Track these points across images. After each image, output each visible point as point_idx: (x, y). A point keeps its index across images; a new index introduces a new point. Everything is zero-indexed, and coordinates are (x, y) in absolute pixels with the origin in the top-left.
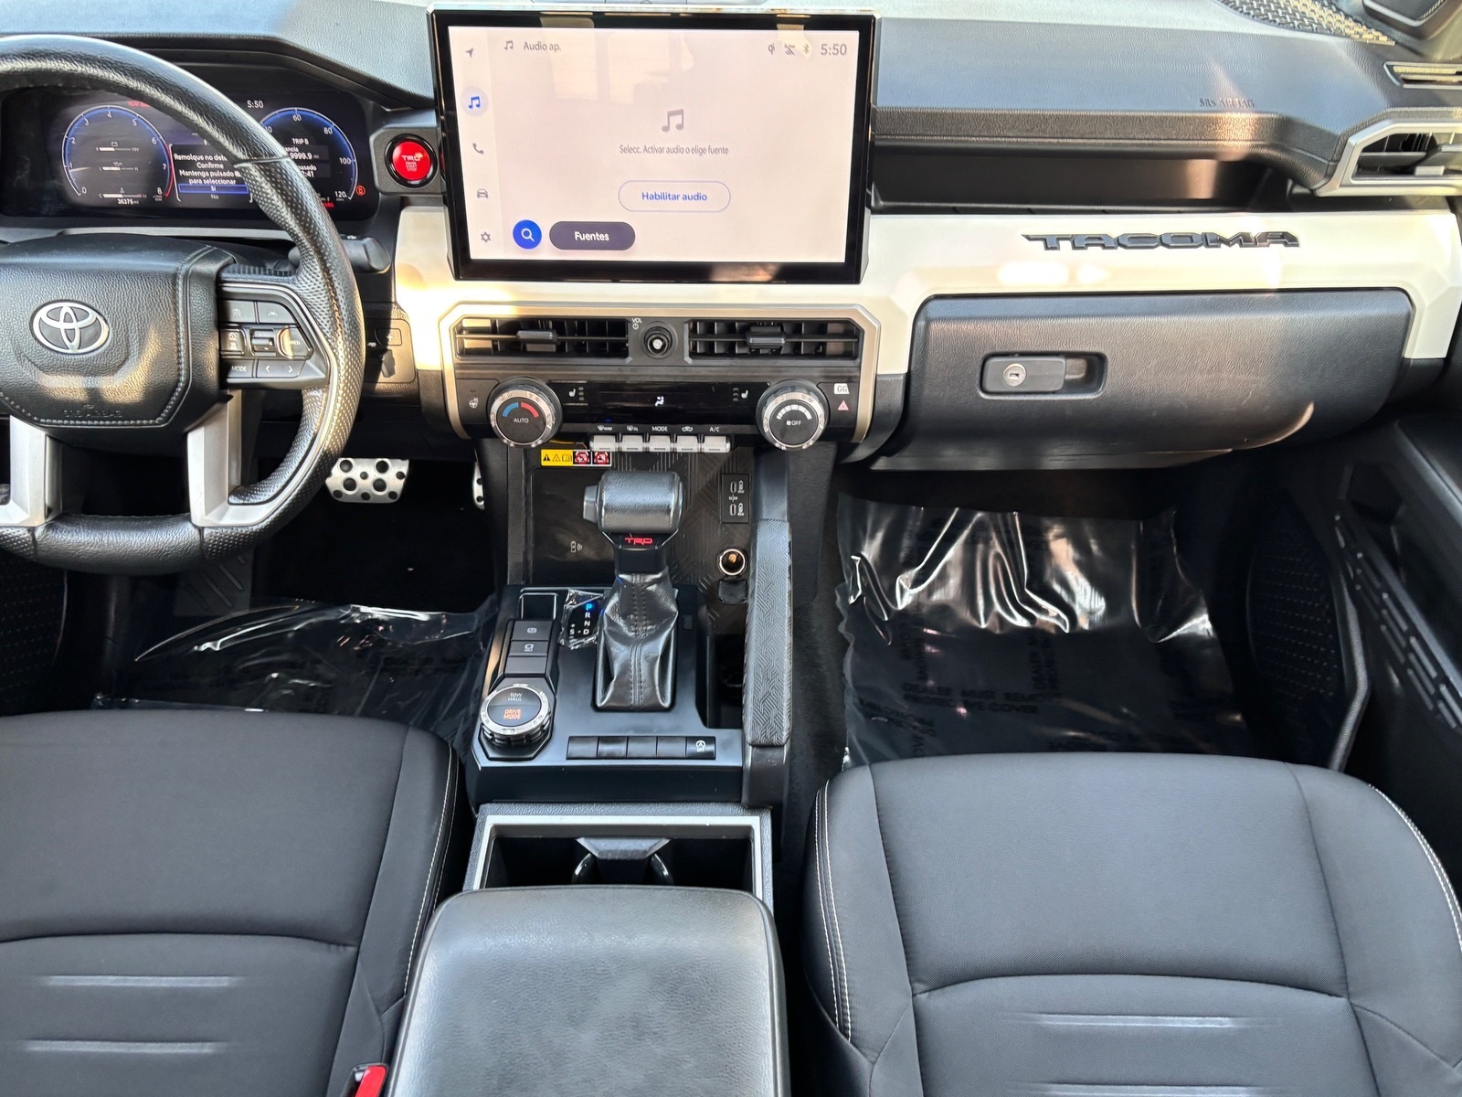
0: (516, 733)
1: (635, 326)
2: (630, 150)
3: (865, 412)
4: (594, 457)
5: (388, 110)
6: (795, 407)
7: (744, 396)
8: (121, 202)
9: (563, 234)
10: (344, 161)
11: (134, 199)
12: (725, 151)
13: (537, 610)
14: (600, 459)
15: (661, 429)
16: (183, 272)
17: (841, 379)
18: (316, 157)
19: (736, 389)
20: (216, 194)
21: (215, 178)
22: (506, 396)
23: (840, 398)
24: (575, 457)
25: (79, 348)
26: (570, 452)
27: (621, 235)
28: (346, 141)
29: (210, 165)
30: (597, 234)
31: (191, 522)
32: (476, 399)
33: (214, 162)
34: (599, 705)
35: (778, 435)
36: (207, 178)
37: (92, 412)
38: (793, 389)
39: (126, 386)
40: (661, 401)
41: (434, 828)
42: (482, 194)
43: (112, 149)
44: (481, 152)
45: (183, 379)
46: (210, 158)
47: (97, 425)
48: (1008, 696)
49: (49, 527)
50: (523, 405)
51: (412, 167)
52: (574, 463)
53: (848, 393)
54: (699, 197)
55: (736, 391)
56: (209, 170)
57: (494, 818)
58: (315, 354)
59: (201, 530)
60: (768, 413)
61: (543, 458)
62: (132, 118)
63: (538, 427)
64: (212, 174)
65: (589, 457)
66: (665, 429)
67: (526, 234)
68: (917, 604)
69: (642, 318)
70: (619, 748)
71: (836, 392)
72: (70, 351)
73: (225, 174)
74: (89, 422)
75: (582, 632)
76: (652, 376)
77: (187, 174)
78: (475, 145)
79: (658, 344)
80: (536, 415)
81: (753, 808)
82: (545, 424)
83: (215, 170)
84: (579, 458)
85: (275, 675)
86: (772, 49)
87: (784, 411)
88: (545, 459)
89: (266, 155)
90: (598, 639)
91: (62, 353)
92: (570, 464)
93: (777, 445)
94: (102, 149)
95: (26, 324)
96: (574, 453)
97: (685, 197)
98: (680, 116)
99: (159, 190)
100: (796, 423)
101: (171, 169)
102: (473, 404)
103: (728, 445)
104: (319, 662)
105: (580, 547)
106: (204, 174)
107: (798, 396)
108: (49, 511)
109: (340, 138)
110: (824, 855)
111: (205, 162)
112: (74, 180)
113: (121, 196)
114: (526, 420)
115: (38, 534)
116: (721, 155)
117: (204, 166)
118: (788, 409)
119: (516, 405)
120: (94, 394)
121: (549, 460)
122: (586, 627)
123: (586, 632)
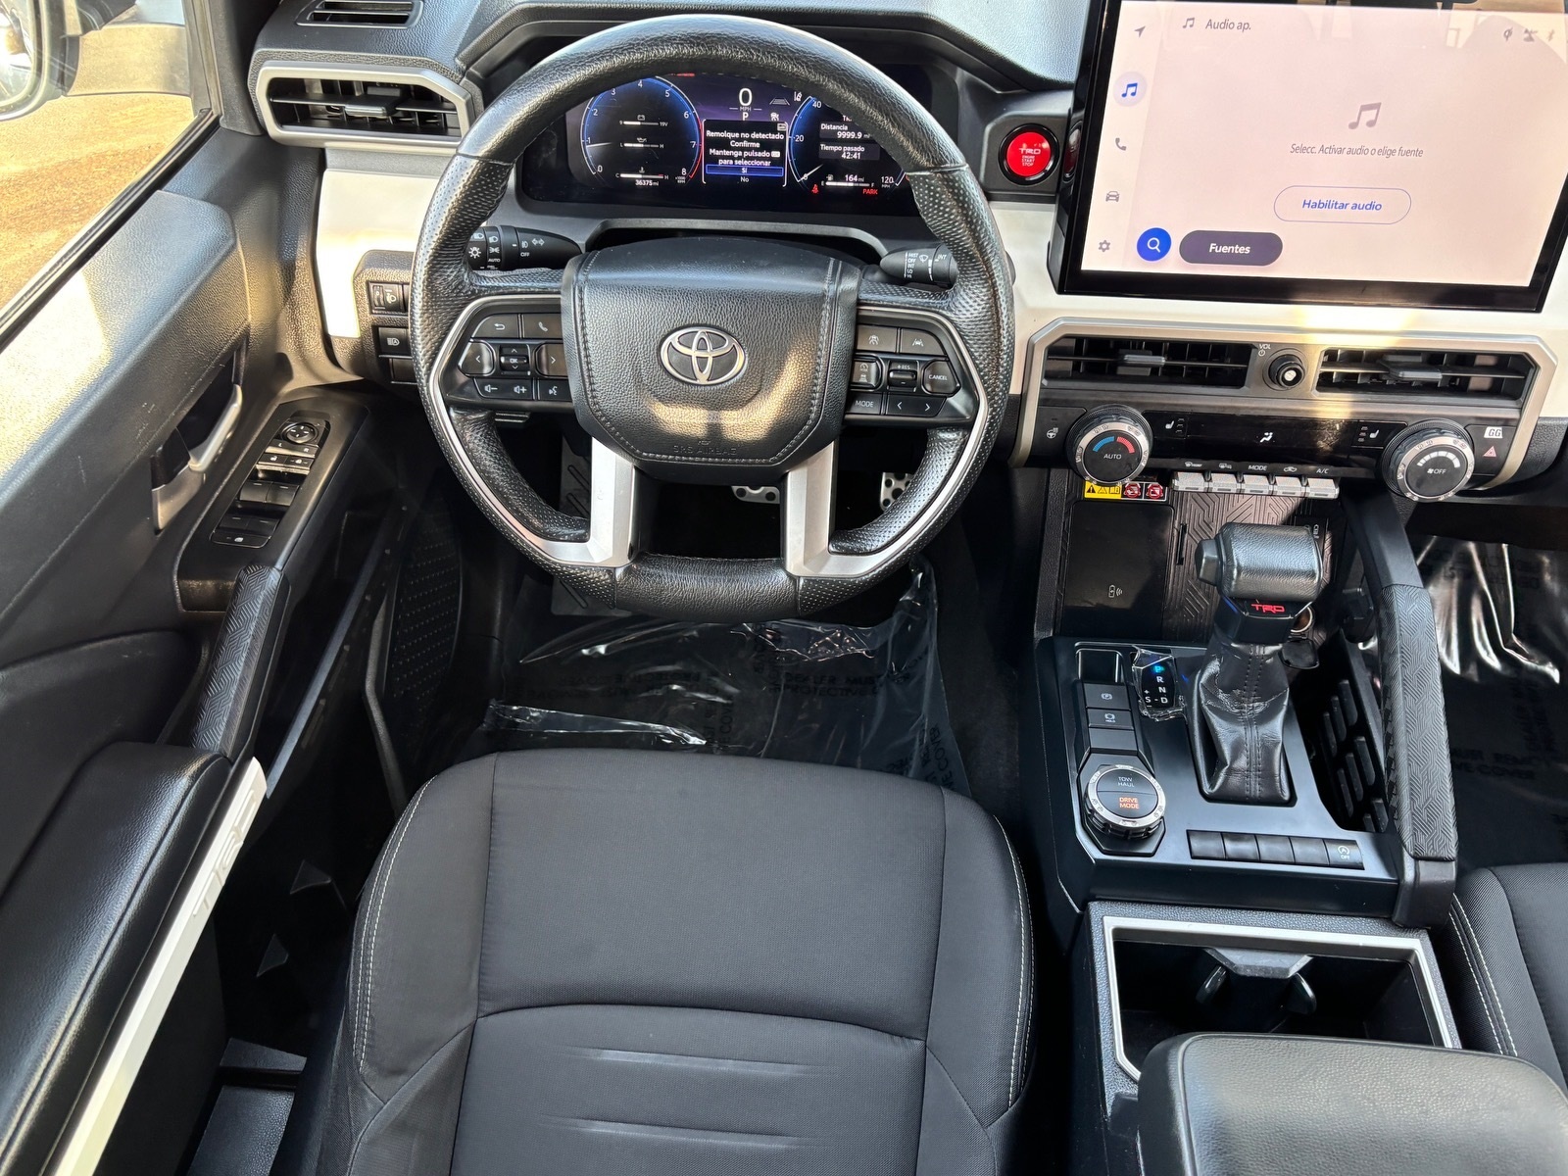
1: (1261, 353)
2: (1303, 150)
3: (1515, 460)
4: (1146, 490)
5: (1001, 92)
6: (1442, 454)
7: (1373, 436)
8: (639, 183)
9: (1197, 245)
11: (654, 180)
12: (1419, 153)
13: (1100, 673)
14: (1153, 493)
15: (1259, 468)
16: (830, 294)
17: (1495, 421)
18: (867, 136)
19: (1366, 428)
20: (746, 177)
21: (748, 158)
22: (1101, 429)
23: (1489, 443)
24: (1124, 490)
25: (708, 380)
27: (1267, 246)
29: (745, 144)
30: (1237, 247)
31: (785, 570)
32: (1056, 430)
33: (750, 140)
34: (1207, 789)
35: (1414, 485)
36: (739, 158)
37: (706, 449)
38: (1440, 432)
39: (750, 422)
40: (1268, 437)
42: (1112, 197)
43: (639, 123)
44: (1124, 148)
45: (813, 416)
46: (746, 135)
47: (705, 462)
48: (1498, 757)
49: (628, 570)
50: (1119, 439)
51: (1028, 161)
52: (1123, 496)
53: (1501, 437)
54: (1372, 206)
55: (1364, 431)
56: (742, 149)
58: (961, 392)
60: (1407, 458)
61: (1086, 490)
62: (665, 88)
63: (1130, 465)
64: (746, 154)
65: (1141, 490)
66: (1264, 468)
67: (1153, 244)
69: (1271, 344)
70: (1247, 848)
71: (1486, 436)
72: (698, 382)
73: (760, 154)
74: (697, 459)
76: (1268, 409)
77: (718, 153)
78: (1118, 140)
79: (1290, 376)
80: (1131, 450)
81: (1407, 927)
82: (1139, 460)
83: (749, 149)
84: (1129, 491)
85: (675, 687)
86: (1508, 34)
87: (1427, 458)
88: (1089, 491)
90: (1188, 710)
92: (1119, 497)
93: (1409, 495)
94: (626, 123)
95: (654, 348)
96: (1124, 485)
97: (1355, 206)
98: (1375, 111)
99: (684, 171)
100: (1439, 471)
101: (700, 147)
102: (1051, 434)
103: (1337, 491)
104: (716, 675)
105: (1120, 592)
106: (736, 154)
107: (1448, 440)
108: (632, 550)
111: (740, 140)
112: (590, 156)
114: (1118, 456)
115: (619, 573)
116: (1412, 157)
117: (738, 144)
118: (1434, 455)
119: (1112, 439)
120: (715, 431)
121: (1093, 491)
122: (1162, 694)
123: (1164, 700)
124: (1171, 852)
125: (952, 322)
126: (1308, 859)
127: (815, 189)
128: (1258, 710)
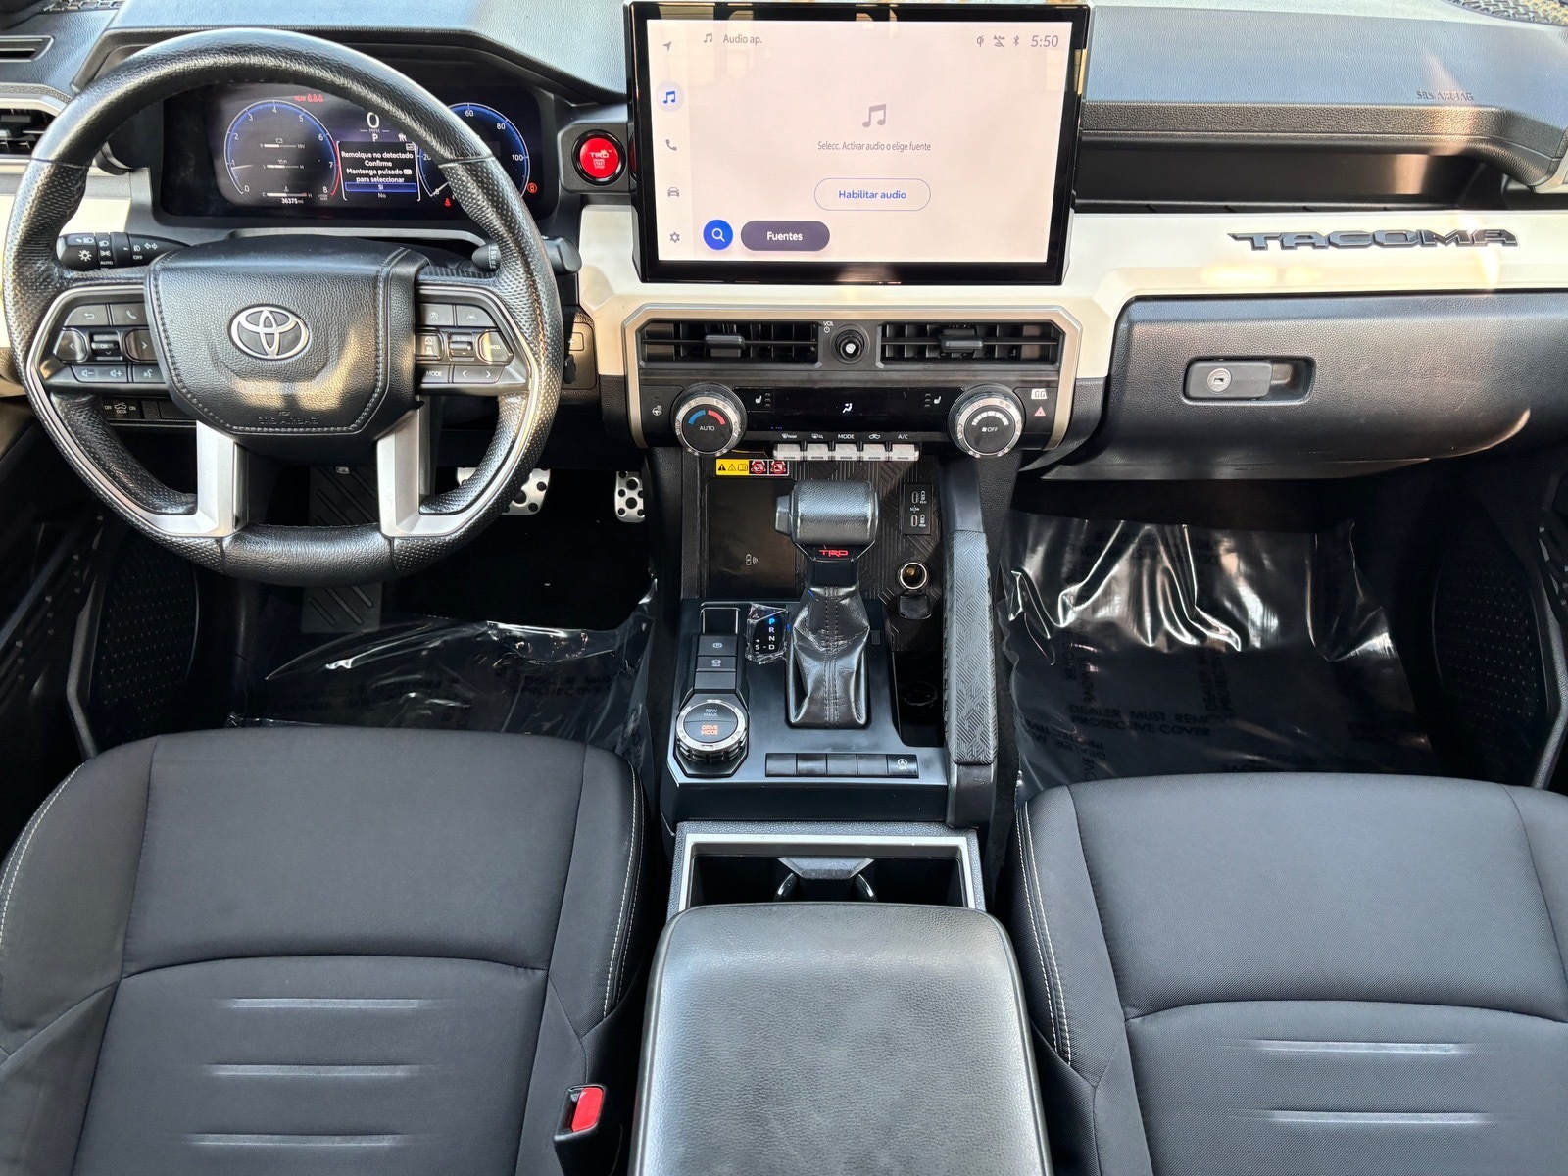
0: (715, 749)
1: (827, 330)
2: (829, 146)
3: (1062, 418)
4: (771, 466)
5: (573, 105)
6: (991, 413)
7: (936, 401)
8: (285, 201)
9: (755, 234)
10: (517, 157)
11: (299, 198)
12: (928, 147)
13: (719, 625)
14: (777, 468)
15: (847, 437)
16: (384, 274)
17: (1039, 384)
19: (928, 394)
20: (383, 193)
21: (382, 176)
22: (693, 403)
23: (1037, 404)
24: (751, 466)
25: (277, 355)
26: (746, 461)
27: (816, 234)
28: (519, 137)
29: (378, 163)
30: (791, 235)
31: (381, 532)
32: (659, 407)
33: (382, 159)
34: (793, 720)
35: (973, 442)
36: (375, 176)
37: (287, 419)
38: (990, 394)
39: (323, 392)
40: (849, 408)
41: (625, 848)
42: (673, 193)
43: (278, 146)
44: (675, 149)
45: (380, 384)
46: (379, 155)
47: (291, 433)
48: (1179, 718)
49: (237, 538)
50: (710, 412)
51: (599, 164)
52: (750, 473)
53: (1045, 398)
54: (897, 195)
55: (928, 397)
56: (377, 168)
57: (693, 836)
58: (515, 359)
59: (390, 540)
60: (962, 420)
61: (718, 468)
62: (299, 114)
63: (723, 435)
64: (380, 172)
65: (766, 467)
66: (852, 436)
67: (718, 234)
68: (1081, 622)
69: (834, 321)
70: (818, 766)
71: (1033, 397)
72: (268, 357)
73: (393, 172)
74: (283, 430)
75: (768, 647)
76: (842, 381)
77: (355, 172)
78: (668, 142)
79: (850, 348)
80: (722, 422)
81: (958, 828)
82: (731, 431)
83: (383, 168)
84: (755, 468)
85: (412, 695)
86: (980, 40)
87: (979, 418)
88: (720, 469)
89: (473, 155)
90: (786, 655)
91: (260, 359)
92: (747, 473)
93: (971, 453)
94: (266, 146)
95: (224, 329)
96: (750, 462)
97: (884, 196)
98: (882, 111)
99: (325, 189)
100: (992, 429)
101: (338, 167)
102: (656, 412)
103: (917, 454)
104: (457, 681)
105: (755, 560)
106: (372, 172)
107: (995, 401)
108: (237, 521)
109: (513, 135)
110: (1032, 876)
111: (373, 159)
112: (236, 178)
113: (285, 195)
114: (712, 428)
115: (226, 543)
116: (922, 151)
117: (372, 164)
118: (984, 415)
119: (703, 412)
120: (291, 401)
121: (724, 469)
122: (771, 642)
123: (771, 647)
124: (749, 774)
125: (497, 296)
126: (871, 772)
127: (448, 203)
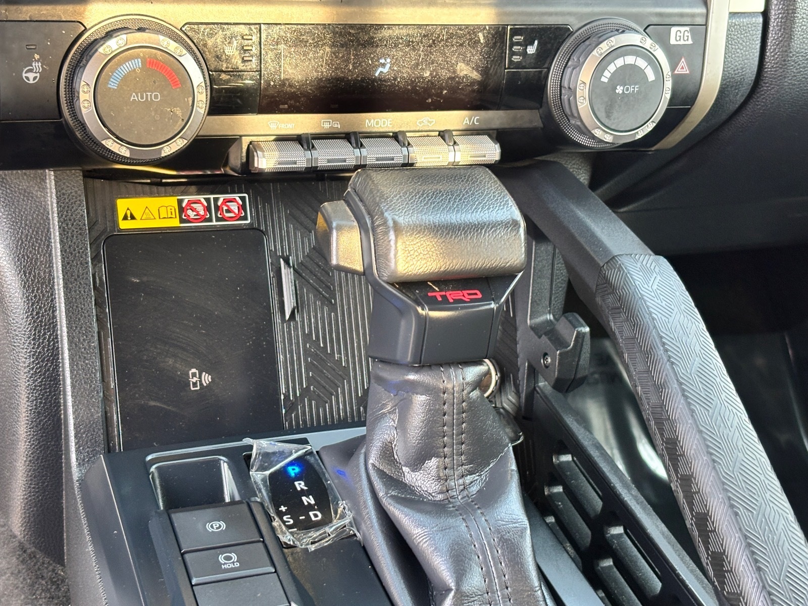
4: (217, 208)
6: (630, 60)
7: (531, 50)
13: (197, 491)
14: (229, 211)
17: (680, 19)
19: (518, 38)
23: (677, 52)
24: (182, 210)
26: (172, 201)
52: (182, 221)
53: (690, 42)
55: (517, 44)
61: (121, 216)
65: (208, 209)
75: (309, 517)
84: (190, 212)
87: (612, 68)
88: (125, 218)
92: (175, 223)
93: (598, 133)
96: (180, 202)
100: (631, 88)
102: (31, 76)
103: (496, 150)
105: (207, 379)
107: (634, 38)
118: (620, 62)
121: (133, 218)
122: (310, 507)
123: (316, 516)
128: (474, 489)
